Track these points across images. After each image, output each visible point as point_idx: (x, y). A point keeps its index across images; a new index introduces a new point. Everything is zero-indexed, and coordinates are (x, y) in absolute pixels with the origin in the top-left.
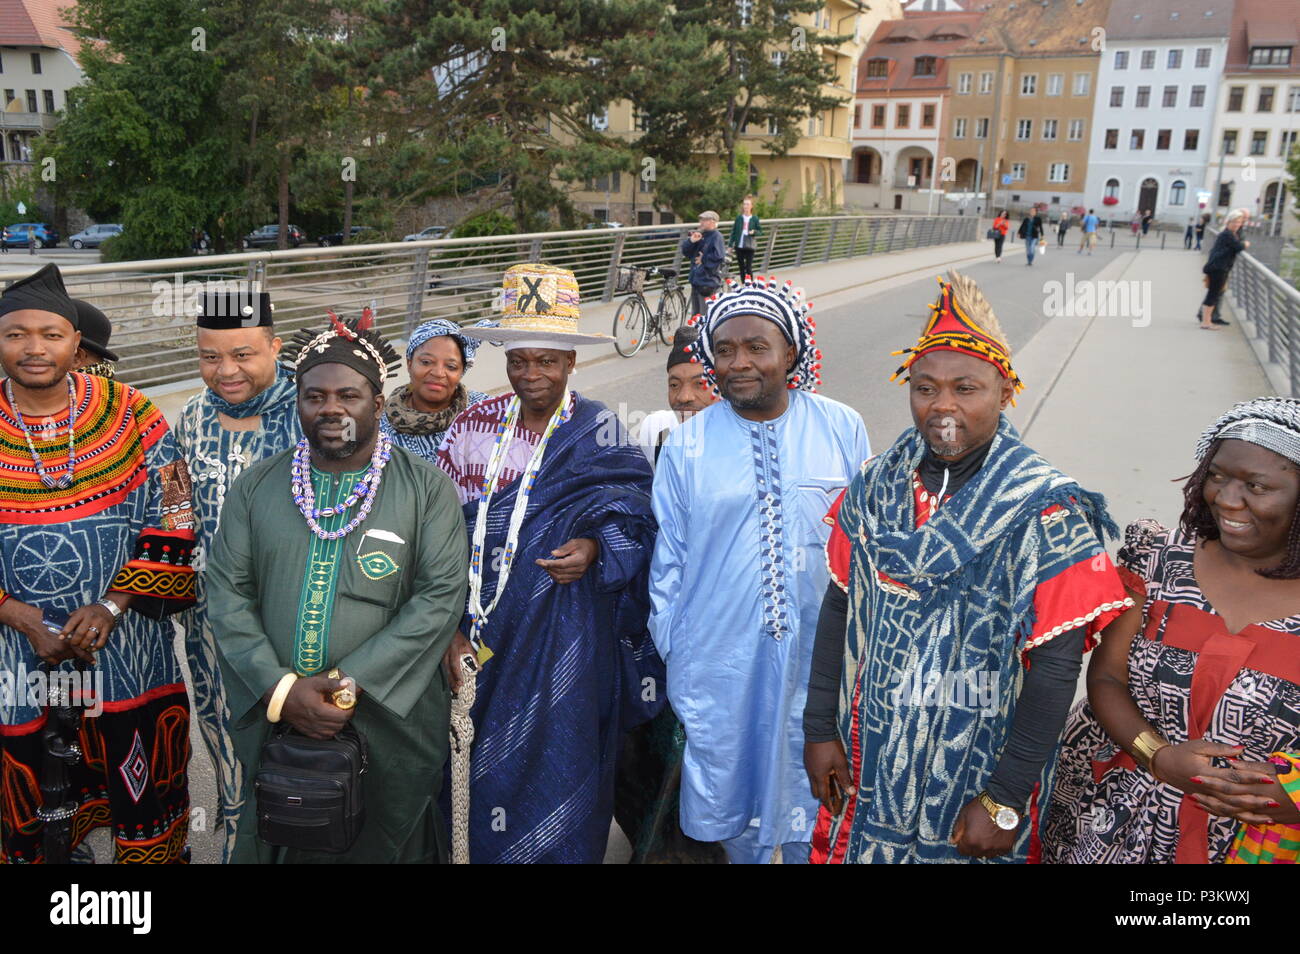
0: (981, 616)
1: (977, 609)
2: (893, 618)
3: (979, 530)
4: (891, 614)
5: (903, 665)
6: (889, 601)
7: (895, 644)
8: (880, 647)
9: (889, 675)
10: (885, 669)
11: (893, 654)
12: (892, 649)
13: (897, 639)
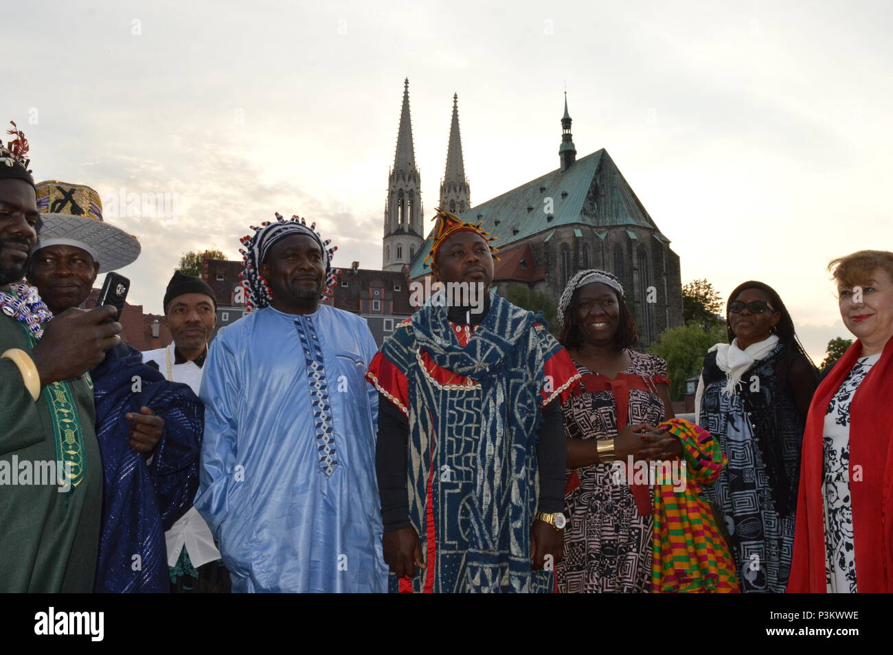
0: (522, 384)
1: (518, 380)
2: (457, 406)
3: (509, 334)
4: (455, 404)
5: (473, 434)
6: (450, 397)
7: (463, 422)
8: (450, 429)
9: (463, 444)
10: (459, 441)
11: (464, 429)
12: (462, 426)
13: (464, 418)
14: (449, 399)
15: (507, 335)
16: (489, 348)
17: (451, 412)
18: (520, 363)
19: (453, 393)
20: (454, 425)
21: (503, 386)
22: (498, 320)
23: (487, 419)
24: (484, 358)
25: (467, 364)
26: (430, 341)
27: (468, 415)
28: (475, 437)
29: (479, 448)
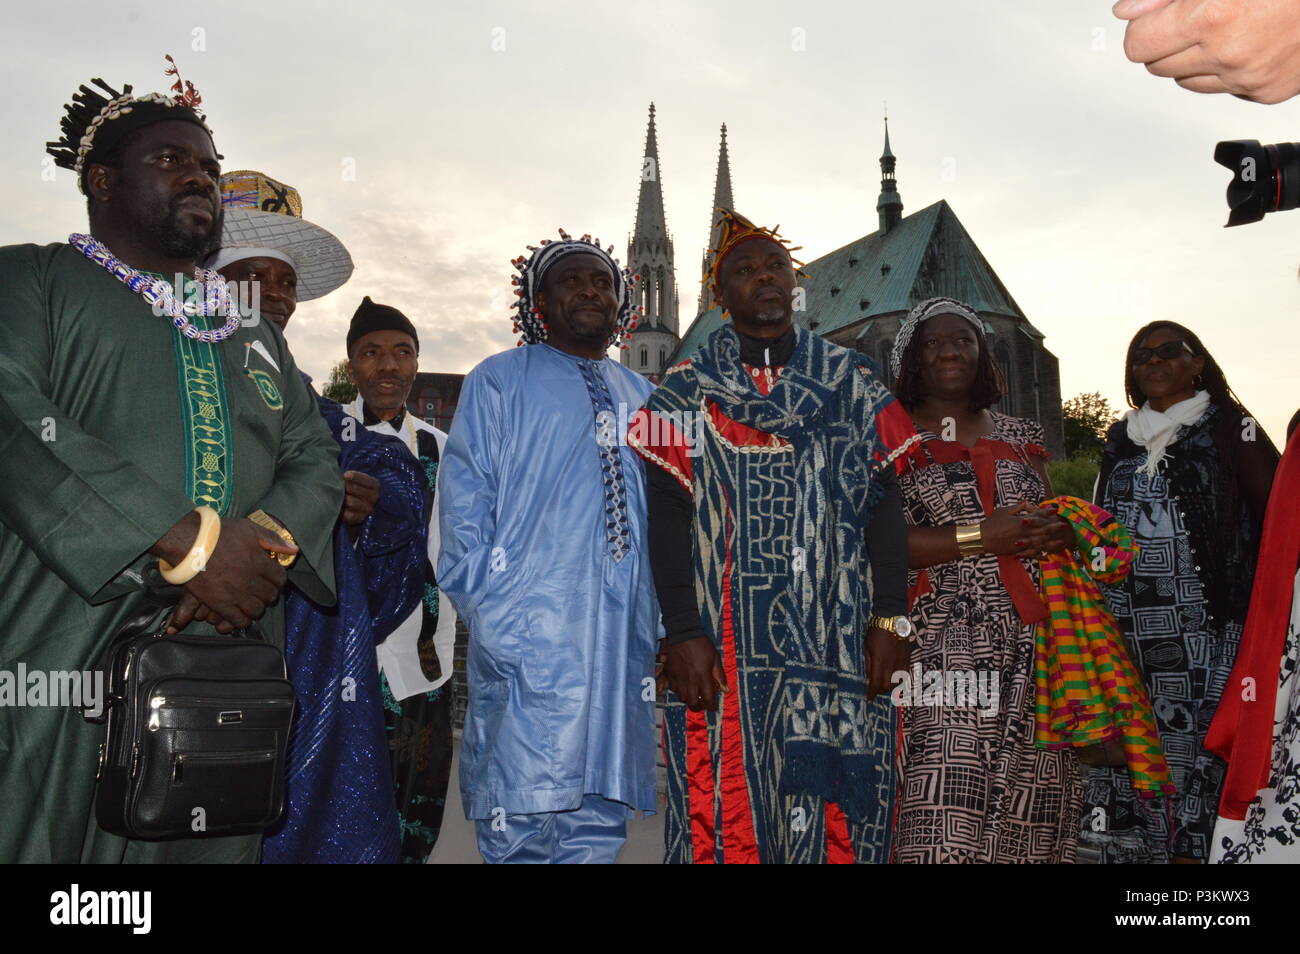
0: (847, 443)
1: (842, 438)
2: (761, 473)
3: (827, 376)
4: (758, 471)
5: (785, 510)
6: (751, 462)
7: (771, 495)
8: (754, 506)
9: (772, 524)
10: (766, 521)
11: (772, 504)
12: (769, 502)
13: (772, 490)
14: (748, 465)
15: (825, 378)
16: (801, 395)
17: (753, 482)
18: (843, 416)
19: (754, 457)
20: (759, 499)
21: (822, 446)
22: (810, 360)
23: (803, 490)
24: (796, 408)
25: (774, 417)
26: (720, 387)
27: (778, 486)
28: (789, 515)
29: (795, 528)
